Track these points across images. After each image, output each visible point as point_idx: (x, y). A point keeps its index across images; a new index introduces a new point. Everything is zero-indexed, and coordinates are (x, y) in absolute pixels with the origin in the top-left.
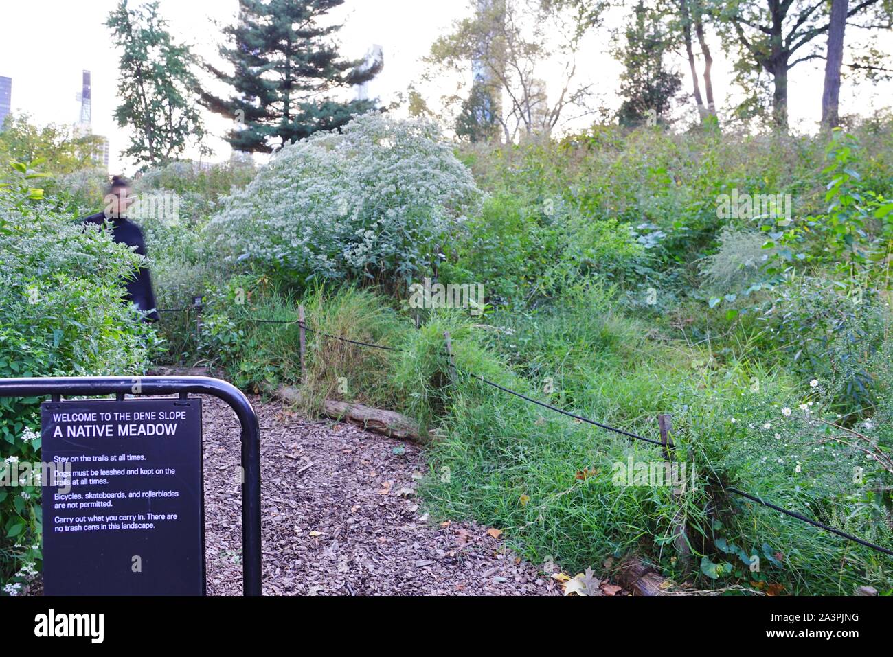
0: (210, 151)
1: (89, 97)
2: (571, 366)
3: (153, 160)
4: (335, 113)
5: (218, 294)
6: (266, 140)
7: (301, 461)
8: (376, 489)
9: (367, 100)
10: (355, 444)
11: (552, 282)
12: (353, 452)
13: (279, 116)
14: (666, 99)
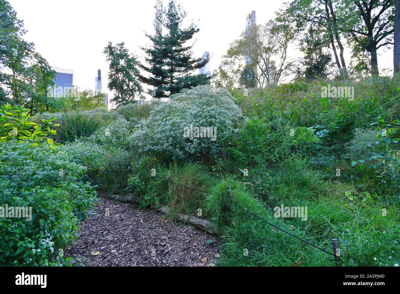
0: (144, 97)
1: (100, 79)
2: (288, 197)
3: (123, 102)
4: (190, 80)
5: (136, 165)
6: (164, 93)
7: (166, 247)
8: (198, 263)
9: (203, 74)
10: (191, 237)
11: (278, 155)
12: (189, 242)
13: (169, 83)
14: (324, 66)
